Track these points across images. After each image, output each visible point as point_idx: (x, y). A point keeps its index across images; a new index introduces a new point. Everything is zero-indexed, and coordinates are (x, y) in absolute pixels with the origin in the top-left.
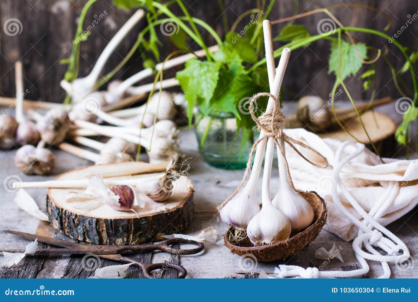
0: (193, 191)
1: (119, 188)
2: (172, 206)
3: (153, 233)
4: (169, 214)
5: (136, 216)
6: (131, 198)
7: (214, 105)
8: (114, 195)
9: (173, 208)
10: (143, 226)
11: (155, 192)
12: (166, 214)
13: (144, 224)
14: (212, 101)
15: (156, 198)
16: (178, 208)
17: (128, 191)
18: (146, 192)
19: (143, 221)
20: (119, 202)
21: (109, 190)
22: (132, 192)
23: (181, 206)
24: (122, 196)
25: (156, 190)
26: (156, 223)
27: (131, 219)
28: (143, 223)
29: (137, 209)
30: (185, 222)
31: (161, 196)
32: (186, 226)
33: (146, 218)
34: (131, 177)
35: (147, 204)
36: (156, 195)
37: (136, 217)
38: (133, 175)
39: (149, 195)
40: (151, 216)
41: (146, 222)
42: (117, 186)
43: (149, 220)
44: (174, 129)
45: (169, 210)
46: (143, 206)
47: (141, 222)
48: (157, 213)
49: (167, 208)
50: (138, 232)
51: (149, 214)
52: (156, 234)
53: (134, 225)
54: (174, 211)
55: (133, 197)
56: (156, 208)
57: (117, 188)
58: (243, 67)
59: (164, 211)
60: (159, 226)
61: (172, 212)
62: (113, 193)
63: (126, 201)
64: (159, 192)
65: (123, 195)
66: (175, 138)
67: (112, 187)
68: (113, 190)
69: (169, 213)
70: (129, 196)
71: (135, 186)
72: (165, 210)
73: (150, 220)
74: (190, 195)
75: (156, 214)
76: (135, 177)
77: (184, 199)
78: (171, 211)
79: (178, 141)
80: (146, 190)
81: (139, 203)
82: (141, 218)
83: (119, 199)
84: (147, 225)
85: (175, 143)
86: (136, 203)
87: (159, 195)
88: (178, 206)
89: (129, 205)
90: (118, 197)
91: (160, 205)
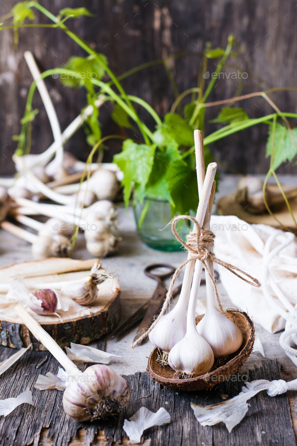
0: (119, 292)
1: (42, 292)
2: (96, 310)
3: (77, 337)
4: (93, 319)
5: (59, 321)
6: (54, 302)
7: (150, 189)
8: (37, 300)
9: (98, 312)
10: (66, 332)
11: (80, 296)
12: (91, 318)
13: (68, 330)
14: (147, 186)
15: (82, 302)
16: (103, 311)
17: (51, 295)
18: (72, 296)
19: (67, 326)
20: (42, 306)
21: (31, 295)
22: (55, 296)
23: (106, 309)
24: (44, 300)
25: (81, 295)
26: (80, 328)
27: (55, 325)
28: (67, 328)
29: (61, 313)
30: (111, 325)
31: (87, 300)
32: (112, 328)
33: (70, 323)
34: (57, 276)
35: (71, 308)
36: (82, 299)
37: (60, 323)
38: (59, 274)
39: (74, 299)
40: (75, 320)
41: (70, 327)
42: (40, 290)
43: (72, 325)
44: (112, 211)
45: (93, 314)
46: (66, 309)
47: (64, 328)
48: (81, 317)
49: (91, 311)
50: (61, 338)
51: (73, 319)
52: (80, 338)
53: (57, 330)
54: (99, 315)
55: (56, 301)
56: (80, 312)
57: (39, 293)
58: (179, 152)
59: (88, 316)
60: (83, 331)
61: (96, 317)
62: (36, 298)
63: (49, 305)
64: (84, 296)
65: (46, 299)
66: (113, 219)
67: (34, 292)
68: (36, 295)
69: (93, 317)
70: (52, 299)
71: (59, 290)
72: (89, 314)
73: (74, 325)
74: (115, 297)
75: (80, 319)
76: (61, 276)
77: (109, 302)
78: (95, 315)
79: (116, 222)
80: (72, 294)
81: (62, 307)
82: (65, 324)
83: (42, 304)
84: (70, 331)
85: (113, 225)
86: (59, 307)
87: (84, 299)
88: (102, 310)
89: (52, 309)
90: (40, 302)
91: (84, 308)
